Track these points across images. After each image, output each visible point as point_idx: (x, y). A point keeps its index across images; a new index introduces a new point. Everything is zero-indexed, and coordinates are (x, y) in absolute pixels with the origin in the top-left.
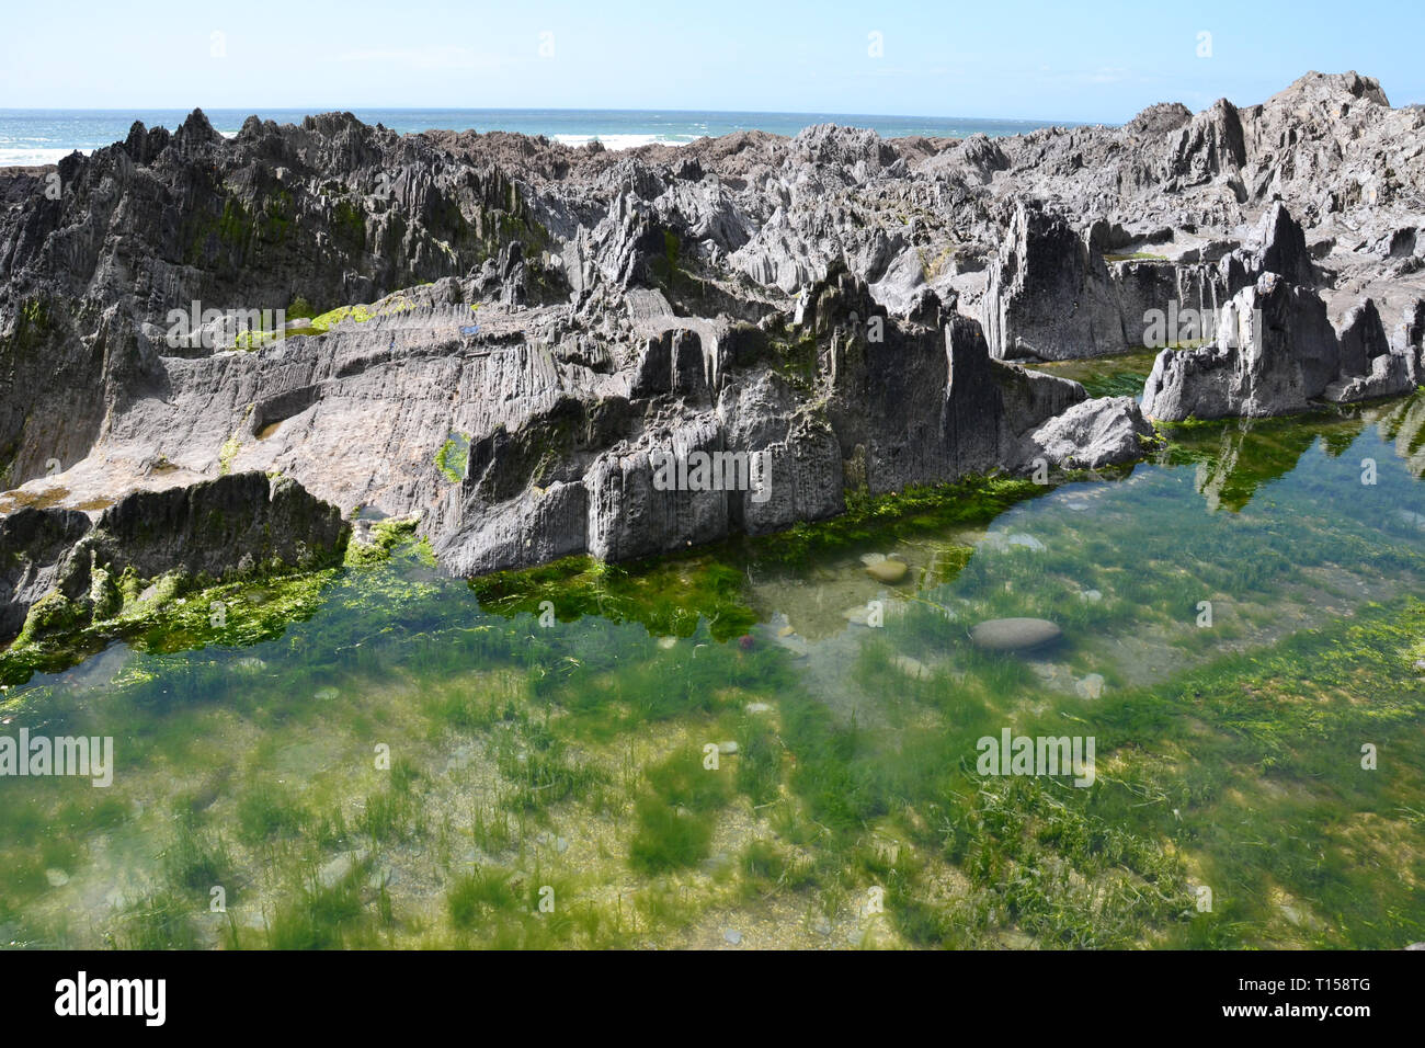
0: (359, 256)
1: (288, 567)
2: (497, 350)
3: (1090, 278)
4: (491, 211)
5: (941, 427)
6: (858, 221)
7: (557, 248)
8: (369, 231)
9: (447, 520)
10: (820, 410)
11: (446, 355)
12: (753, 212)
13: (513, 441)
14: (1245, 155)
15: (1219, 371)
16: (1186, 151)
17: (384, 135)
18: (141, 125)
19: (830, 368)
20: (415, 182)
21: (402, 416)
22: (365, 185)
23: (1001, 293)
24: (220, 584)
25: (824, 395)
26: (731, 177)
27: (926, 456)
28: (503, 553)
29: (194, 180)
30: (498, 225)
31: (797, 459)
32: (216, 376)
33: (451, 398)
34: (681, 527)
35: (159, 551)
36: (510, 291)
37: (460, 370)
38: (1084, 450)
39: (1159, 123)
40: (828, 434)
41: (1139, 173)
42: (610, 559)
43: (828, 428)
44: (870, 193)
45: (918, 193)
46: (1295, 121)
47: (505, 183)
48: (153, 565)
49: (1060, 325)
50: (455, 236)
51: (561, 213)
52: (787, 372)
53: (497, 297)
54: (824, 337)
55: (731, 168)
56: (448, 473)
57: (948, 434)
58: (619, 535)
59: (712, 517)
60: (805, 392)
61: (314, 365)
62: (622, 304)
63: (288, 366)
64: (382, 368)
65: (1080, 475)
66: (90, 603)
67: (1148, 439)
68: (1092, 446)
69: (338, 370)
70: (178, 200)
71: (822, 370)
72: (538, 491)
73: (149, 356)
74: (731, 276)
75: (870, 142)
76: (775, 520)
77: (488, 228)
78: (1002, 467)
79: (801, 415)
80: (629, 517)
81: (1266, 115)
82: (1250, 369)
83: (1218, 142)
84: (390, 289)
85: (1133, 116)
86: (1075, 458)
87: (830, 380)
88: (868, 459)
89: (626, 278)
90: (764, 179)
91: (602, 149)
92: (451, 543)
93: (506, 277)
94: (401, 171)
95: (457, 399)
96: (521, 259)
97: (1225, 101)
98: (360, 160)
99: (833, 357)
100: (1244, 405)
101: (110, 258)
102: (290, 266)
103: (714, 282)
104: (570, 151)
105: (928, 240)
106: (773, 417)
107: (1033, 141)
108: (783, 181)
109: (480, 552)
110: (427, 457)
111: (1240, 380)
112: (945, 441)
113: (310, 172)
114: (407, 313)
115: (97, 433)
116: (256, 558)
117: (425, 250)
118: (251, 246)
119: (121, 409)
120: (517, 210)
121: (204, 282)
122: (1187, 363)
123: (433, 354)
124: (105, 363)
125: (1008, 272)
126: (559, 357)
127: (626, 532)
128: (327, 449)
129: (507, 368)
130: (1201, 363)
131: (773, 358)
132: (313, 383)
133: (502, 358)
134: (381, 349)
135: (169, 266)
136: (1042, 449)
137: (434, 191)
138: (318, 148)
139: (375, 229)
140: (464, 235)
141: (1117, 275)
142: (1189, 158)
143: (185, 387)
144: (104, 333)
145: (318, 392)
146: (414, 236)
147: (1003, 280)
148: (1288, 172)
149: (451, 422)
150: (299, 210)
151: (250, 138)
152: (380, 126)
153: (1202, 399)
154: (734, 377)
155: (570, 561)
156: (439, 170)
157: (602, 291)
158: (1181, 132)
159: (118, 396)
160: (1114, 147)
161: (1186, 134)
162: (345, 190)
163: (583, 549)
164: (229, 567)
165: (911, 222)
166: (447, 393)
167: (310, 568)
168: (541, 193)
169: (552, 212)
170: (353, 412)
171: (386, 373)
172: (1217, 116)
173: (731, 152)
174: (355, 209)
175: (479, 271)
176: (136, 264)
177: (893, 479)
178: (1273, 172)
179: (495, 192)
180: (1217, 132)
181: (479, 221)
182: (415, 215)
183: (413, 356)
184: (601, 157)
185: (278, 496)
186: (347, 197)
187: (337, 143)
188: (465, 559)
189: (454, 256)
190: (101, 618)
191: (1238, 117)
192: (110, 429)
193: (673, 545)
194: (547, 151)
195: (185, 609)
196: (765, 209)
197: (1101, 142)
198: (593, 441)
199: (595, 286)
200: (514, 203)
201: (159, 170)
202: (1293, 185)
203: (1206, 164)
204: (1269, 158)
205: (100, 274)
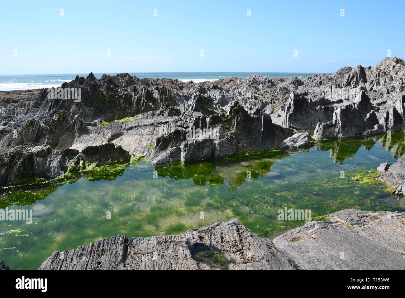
0: (130, 106)
1: (119, 162)
2: (163, 125)
3: (311, 110)
4: (162, 96)
5: (261, 137)
6: (256, 98)
7: (178, 105)
8: (133, 100)
9: (151, 155)
10: (232, 133)
11: (151, 126)
12: (231, 97)
13: (166, 138)
14: (366, 80)
15: (332, 128)
16: (350, 79)
17: (136, 78)
18: (78, 76)
19: (235, 124)
20: (144, 89)
21: (141, 138)
22: (132, 90)
23: (287, 113)
24: (105, 165)
25: (233, 130)
26: (227, 89)
27: (257, 144)
28: (163, 160)
29: (93, 88)
30: (164, 99)
31: (227, 143)
32: (99, 130)
33: (152, 135)
34: (201, 156)
35: (93, 158)
36: (166, 114)
37: (154, 129)
38: (296, 144)
39: (344, 72)
40: (234, 138)
41: (337, 85)
42: (185, 162)
43: (234, 137)
44: (261, 92)
45: (274, 92)
46: (380, 70)
47: (166, 89)
48: (91, 161)
49: (303, 121)
50: (153, 102)
51: (180, 98)
52: (225, 125)
53: (163, 115)
54: (234, 118)
55: (227, 87)
56: (151, 148)
57: (262, 139)
58: (187, 157)
59: (207, 154)
60: (229, 129)
61: (121, 128)
62: (192, 115)
63: (115, 128)
64: (137, 129)
65: (295, 149)
66: (80, 167)
67: (312, 142)
68: (298, 143)
69: (127, 129)
70: (90, 92)
71: (233, 125)
72: (171, 149)
73: (85, 126)
74: (219, 109)
75: (266, 79)
76: (221, 156)
77: (161, 100)
78: (275, 147)
79: (228, 134)
80: (189, 153)
81: (372, 69)
82: (340, 127)
83: (358, 77)
84: (138, 113)
85: (337, 71)
86: (293, 145)
87: (235, 127)
88: (243, 144)
89: (193, 109)
90: (235, 89)
91: (193, 83)
92: (152, 159)
93: (165, 111)
94: (140, 87)
95: (153, 135)
96: (169, 106)
97: (360, 66)
98: (130, 84)
99: (235, 122)
100: (339, 136)
101: (74, 106)
102: (114, 108)
103: (214, 110)
104: (184, 83)
105: (274, 103)
106: (221, 134)
107: (310, 78)
108: (240, 90)
109: (158, 160)
110: (147, 146)
111: (338, 130)
112: (262, 141)
113: (119, 87)
114: (142, 119)
115: (74, 142)
116: (112, 160)
117: (146, 105)
118: (106, 103)
119: (79, 137)
120: (169, 96)
121: (95, 111)
122: (324, 125)
123: (148, 126)
124: (76, 127)
125: (289, 108)
126: (177, 126)
127: (189, 156)
128: (125, 144)
129: (165, 128)
130: (328, 126)
131: (222, 122)
132: (121, 132)
133: (164, 126)
134: (136, 125)
135: (87, 107)
136: (285, 143)
137: (148, 91)
138: (120, 81)
139: (134, 100)
140: (155, 102)
141: (318, 109)
142: (351, 81)
143: (92, 133)
144: (75, 120)
145: (122, 134)
146: (143, 102)
147: (288, 110)
148: (378, 84)
149: (152, 139)
150: (117, 95)
151: (104, 79)
152: (135, 76)
153: (328, 134)
154: (213, 126)
155: (177, 163)
156: (149, 87)
157: (187, 112)
158: (348, 74)
159: (78, 134)
160: (331, 79)
161: (349, 75)
162: (127, 91)
163: (180, 161)
164: (106, 162)
165: (270, 98)
166: (151, 134)
167: (123, 163)
168: (175, 93)
169: (178, 97)
170: (130, 138)
171: (137, 130)
172: (358, 70)
173: (228, 83)
174: (130, 95)
175: (159, 109)
176: (80, 107)
177: (249, 148)
178: (374, 84)
179: (163, 92)
180: (358, 74)
181: (159, 98)
182: (144, 97)
183: (144, 126)
184: (192, 84)
185: (117, 148)
186: (128, 92)
187: (124, 80)
188: (155, 161)
189: (153, 107)
190: (82, 170)
191: (364, 70)
192: (76, 141)
193: (199, 160)
194: (178, 83)
195: (98, 169)
196: (234, 97)
197: (327, 77)
198: (182, 139)
199: (186, 111)
200: (168, 94)
201: (85, 86)
202: (380, 88)
203: (355, 83)
204: (373, 80)
205: (72, 109)
